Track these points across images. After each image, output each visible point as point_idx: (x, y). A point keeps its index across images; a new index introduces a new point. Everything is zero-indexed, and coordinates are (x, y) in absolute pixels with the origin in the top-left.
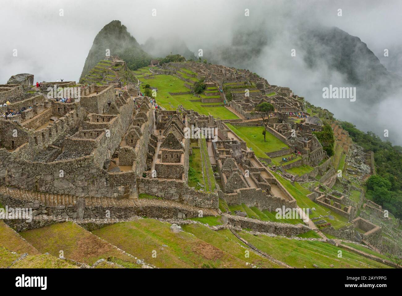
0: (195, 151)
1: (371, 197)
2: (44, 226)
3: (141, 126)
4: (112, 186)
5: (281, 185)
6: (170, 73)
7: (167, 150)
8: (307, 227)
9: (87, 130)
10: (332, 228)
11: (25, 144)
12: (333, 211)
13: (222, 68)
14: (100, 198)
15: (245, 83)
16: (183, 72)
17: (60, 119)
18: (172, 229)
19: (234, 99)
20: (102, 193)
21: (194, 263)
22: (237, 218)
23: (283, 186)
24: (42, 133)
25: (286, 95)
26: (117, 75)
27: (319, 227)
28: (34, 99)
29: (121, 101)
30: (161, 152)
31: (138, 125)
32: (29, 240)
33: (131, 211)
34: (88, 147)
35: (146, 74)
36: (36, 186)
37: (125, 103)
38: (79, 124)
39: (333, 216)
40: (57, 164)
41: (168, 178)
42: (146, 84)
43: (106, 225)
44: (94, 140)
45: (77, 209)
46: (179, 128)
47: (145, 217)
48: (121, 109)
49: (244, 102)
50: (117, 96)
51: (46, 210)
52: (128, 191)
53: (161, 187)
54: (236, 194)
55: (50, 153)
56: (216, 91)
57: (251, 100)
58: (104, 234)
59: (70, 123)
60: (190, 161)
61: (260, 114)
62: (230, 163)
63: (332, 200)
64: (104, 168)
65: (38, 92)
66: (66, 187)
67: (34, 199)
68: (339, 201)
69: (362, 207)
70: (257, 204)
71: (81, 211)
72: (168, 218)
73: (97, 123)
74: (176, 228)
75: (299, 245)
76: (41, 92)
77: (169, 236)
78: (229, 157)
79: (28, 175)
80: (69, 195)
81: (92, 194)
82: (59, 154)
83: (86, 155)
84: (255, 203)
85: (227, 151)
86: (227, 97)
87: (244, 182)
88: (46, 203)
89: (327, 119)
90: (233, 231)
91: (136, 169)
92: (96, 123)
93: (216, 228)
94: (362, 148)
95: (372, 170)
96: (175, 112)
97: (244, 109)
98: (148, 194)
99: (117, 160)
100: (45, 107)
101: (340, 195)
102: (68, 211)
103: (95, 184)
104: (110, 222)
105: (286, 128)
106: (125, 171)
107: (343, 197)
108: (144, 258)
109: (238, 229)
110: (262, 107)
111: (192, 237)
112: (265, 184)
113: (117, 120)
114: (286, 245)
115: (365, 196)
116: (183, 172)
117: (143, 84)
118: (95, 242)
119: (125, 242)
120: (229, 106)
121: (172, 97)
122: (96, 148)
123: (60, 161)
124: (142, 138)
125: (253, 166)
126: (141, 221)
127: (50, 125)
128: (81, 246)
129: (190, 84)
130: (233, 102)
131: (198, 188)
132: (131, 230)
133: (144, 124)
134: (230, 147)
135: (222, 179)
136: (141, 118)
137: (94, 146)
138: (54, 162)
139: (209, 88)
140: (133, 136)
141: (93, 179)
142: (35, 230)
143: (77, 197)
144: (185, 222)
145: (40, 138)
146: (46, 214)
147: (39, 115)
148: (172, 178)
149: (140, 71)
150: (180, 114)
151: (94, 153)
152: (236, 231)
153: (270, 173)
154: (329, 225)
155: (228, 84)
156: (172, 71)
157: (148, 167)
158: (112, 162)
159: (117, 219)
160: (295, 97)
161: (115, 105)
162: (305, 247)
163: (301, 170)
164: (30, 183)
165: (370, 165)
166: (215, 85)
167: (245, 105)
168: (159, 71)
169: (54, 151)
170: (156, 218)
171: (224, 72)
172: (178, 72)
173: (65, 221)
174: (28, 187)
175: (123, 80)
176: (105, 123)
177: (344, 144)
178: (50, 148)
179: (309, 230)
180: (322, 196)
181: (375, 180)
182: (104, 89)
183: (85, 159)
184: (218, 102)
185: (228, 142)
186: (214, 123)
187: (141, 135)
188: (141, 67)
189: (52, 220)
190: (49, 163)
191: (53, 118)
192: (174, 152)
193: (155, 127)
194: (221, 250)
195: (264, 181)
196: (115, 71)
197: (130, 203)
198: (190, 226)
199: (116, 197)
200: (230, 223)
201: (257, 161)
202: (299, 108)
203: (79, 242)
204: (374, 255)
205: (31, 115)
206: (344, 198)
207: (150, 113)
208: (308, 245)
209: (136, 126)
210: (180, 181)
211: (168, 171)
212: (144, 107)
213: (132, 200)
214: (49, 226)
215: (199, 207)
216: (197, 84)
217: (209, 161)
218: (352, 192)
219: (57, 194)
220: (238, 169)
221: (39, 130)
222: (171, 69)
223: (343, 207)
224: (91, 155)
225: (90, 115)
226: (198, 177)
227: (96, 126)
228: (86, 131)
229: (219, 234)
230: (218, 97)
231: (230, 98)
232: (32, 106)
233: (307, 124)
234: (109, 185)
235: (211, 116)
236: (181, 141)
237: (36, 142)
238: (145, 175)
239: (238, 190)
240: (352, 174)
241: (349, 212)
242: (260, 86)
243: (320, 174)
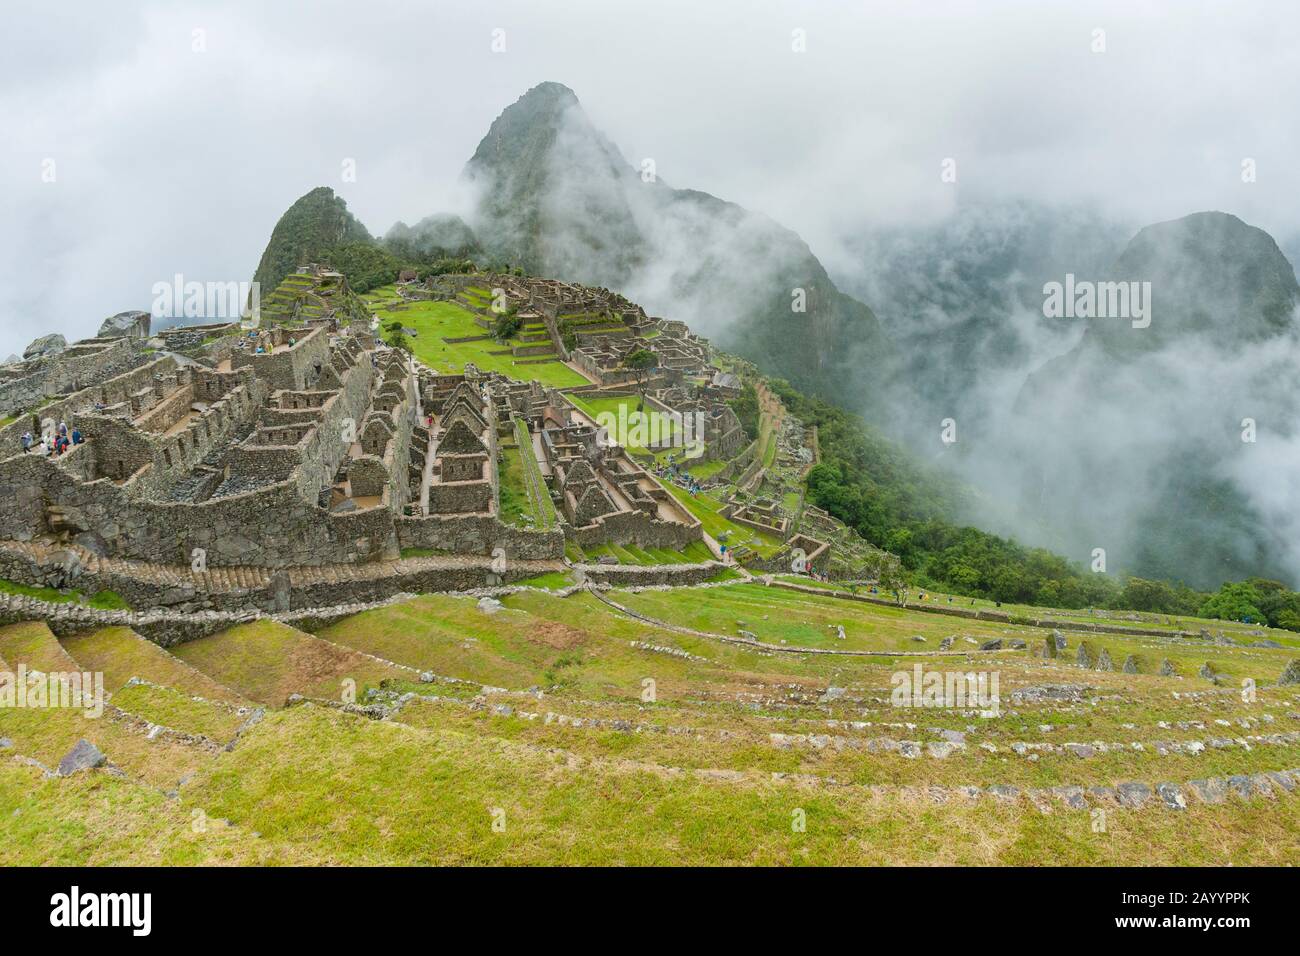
0: (509, 454)
1: (813, 499)
2: (213, 633)
3: (391, 412)
4: (342, 539)
5: (675, 499)
6: (442, 298)
7: (451, 455)
8: (721, 563)
9: (275, 428)
10: (760, 559)
11: (147, 466)
12: (760, 531)
13: (554, 285)
14: (320, 567)
15: (602, 314)
16: (472, 294)
17: (213, 406)
18: (482, 608)
19: (580, 347)
20: (322, 557)
21: (534, 661)
22: (601, 568)
23: (678, 502)
24: (179, 440)
25: (678, 336)
26: (326, 306)
27: (739, 560)
28: (155, 365)
29: (343, 361)
30: (439, 462)
31: (385, 409)
32: (191, 662)
33: (390, 585)
34: (281, 464)
35: (390, 302)
36: (181, 554)
37: (353, 364)
38: (255, 416)
39: (759, 539)
40: (218, 504)
41: (458, 511)
42: (393, 322)
43: (341, 618)
44: (292, 447)
45: (274, 593)
46: (474, 410)
47: (419, 593)
48: (345, 377)
49: (600, 351)
50: (332, 349)
51: (209, 599)
52: (379, 547)
53: (446, 531)
54: (597, 525)
55: (199, 483)
56: (543, 332)
57: (613, 347)
58: (340, 635)
59: (235, 415)
60: (501, 474)
61: (632, 372)
62: (582, 470)
63: (757, 513)
64: (321, 503)
65: (161, 349)
66: (244, 550)
67: (182, 580)
68: (768, 513)
69: (801, 518)
70: (635, 538)
71: (282, 595)
72: (467, 588)
73: (295, 410)
74: (490, 606)
75: (712, 596)
76: (169, 350)
77: (477, 622)
78: (578, 459)
79: (162, 532)
80: (252, 568)
81: (301, 560)
82: (220, 482)
83: (278, 480)
84: (631, 538)
85: (572, 448)
86: (564, 342)
87: (610, 501)
88: (207, 587)
89: (748, 375)
90: (596, 592)
91: (391, 501)
92: (293, 411)
93: (564, 592)
94: (801, 423)
95: (814, 456)
96: (462, 378)
97: (600, 364)
98: (420, 548)
99: (347, 487)
100: (180, 383)
101: (769, 504)
102: (256, 598)
103: (305, 538)
104: (349, 611)
105: (679, 396)
106: (367, 507)
107: (773, 506)
108: (433, 669)
109: (604, 588)
110: (637, 358)
111: (524, 617)
112: (648, 501)
113: (338, 402)
114: (690, 599)
115: (805, 499)
116: (491, 497)
117: (385, 323)
118: (327, 652)
119: (386, 644)
120: (571, 360)
121: (449, 347)
122: (298, 463)
123: (223, 498)
124: (396, 435)
125: (623, 471)
126: (414, 600)
127: (192, 421)
128: (298, 664)
129: (486, 319)
130: (578, 352)
131: (524, 523)
132: (395, 622)
133: (398, 406)
134: (578, 440)
135: (566, 500)
136: (390, 395)
137: (294, 460)
138: (211, 501)
139: (527, 326)
140: (376, 434)
141: (300, 530)
142: (196, 641)
143: (269, 569)
144: (503, 590)
145: (175, 451)
146: (211, 608)
147: (167, 402)
148: (466, 511)
149: (376, 294)
150: (471, 381)
151: (295, 476)
152: (601, 591)
153: (655, 480)
154: (756, 554)
155: (568, 317)
156: (446, 293)
157: (414, 493)
158: (336, 492)
159: (363, 604)
160: (693, 338)
161: (333, 368)
162: (721, 597)
163: (706, 469)
164: (168, 548)
165: (812, 448)
166: (540, 320)
167: (601, 357)
168: (418, 294)
169: (207, 477)
170: (444, 592)
171: (558, 293)
172: (461, 294)
173: (254, 620)
174: (164, 556)
175: (341, 315)
176: (313, 409)
177: (774, 417)
178: (197, 472)
179: (724, 569)
180: (742, 509)
181: (820, 472)
182: (305, 336)
183: (279, 489)
184: (548, 354)
185: (575, 431)
186: (542, 395)
187: (394, 429)
188: (378, 287)
189: (228, 620)
190: (201, 504)
191: (197, 406)
192: (468, 458)
193: (420, 411)
194: (582, 631)
195: (644, 495)
196: (322, 296)
197: (387, 570)
198: (514, 597)
199: (352, 561)
200: (590, 579)
201: (628, 461)
202: (701, 357)
203: (294, 657)
204: (822, 587)
205: (151, 401)
206: (776, 507)
207: (409, 383)
208: (725, 593)
209: (383, 412)
210: (485, 515)
211: (458, 498)
212: (396, 371)
213: (389, 564)
214: (223, 631)
215: (526, 560)
216: (502, 319)
217: (539, 470)
218: (787, 496)
219: (227, 566)
220: (596, 479)
221: (173, 435)
222: (444, 288)
223: (774, 522)
224: (290, 480)
225: (278, 393)
226: (520, 503)
227: (293, 418)
228: (270, 428)
229: (572, 602)
230: (547, 343)
231: (571, 344)
232: (151, 382)
233: (715, 386)
234: (335, 538)
235: (536, 381)
236: (481, 435)
237: (168, 460)
238: (408, 511)
239: (600, 519)
240: (786, 467)
241: (783, 528)
242: (629, 319)
243: (738, 471)
